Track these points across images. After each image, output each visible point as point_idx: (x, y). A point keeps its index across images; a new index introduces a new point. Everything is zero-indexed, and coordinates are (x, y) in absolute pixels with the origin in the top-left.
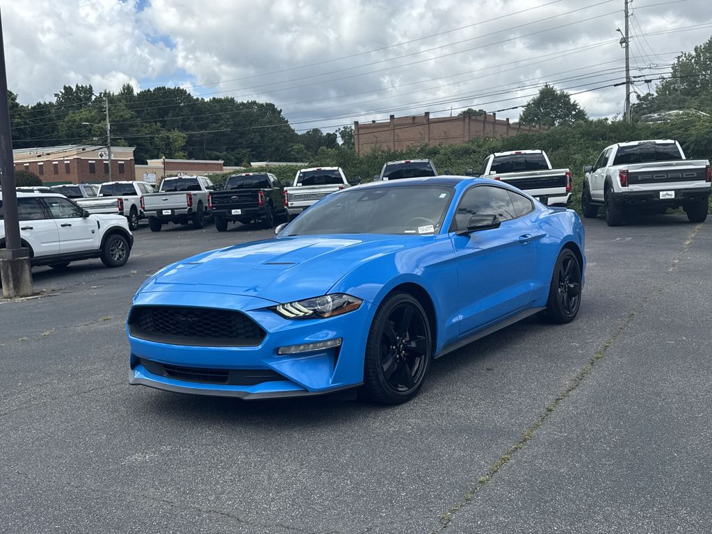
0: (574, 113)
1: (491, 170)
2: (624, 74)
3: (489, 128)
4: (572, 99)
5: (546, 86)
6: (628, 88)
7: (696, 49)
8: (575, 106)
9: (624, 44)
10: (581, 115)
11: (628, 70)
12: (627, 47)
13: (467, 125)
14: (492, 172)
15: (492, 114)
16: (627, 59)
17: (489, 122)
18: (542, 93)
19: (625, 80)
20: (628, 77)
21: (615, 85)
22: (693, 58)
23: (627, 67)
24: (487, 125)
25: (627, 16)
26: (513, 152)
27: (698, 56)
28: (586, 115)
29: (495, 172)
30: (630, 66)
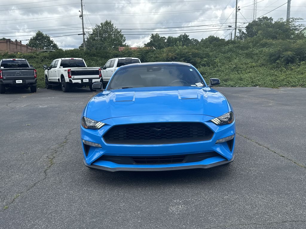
0: (52, 45)
1: (61, 66)
2: (82, 30)
3: (19, 47)
4: (51, 39)
5: (39, 32)
6: (84, 36)
7: (101, 24)
8: (52, 42)
9: (81, 18)
10: (55, 46)
11: (83, 29)
12: (82, 19)
13: (9, 45)
14: (61, 67)
15: (19, 41)
16: (83, 24)
17: (19, 45)
18: (37, 34)
19: (82, 33)
20: (83, 32)
21: (79, 35)
22: (100, 27)
23: (83, 27)
24: (18, 46)
25: (82, 6)
26: (70, 58)
27: (102, 27)
28: (57, 46)
29: (62, 67)
30: (84, 27)
